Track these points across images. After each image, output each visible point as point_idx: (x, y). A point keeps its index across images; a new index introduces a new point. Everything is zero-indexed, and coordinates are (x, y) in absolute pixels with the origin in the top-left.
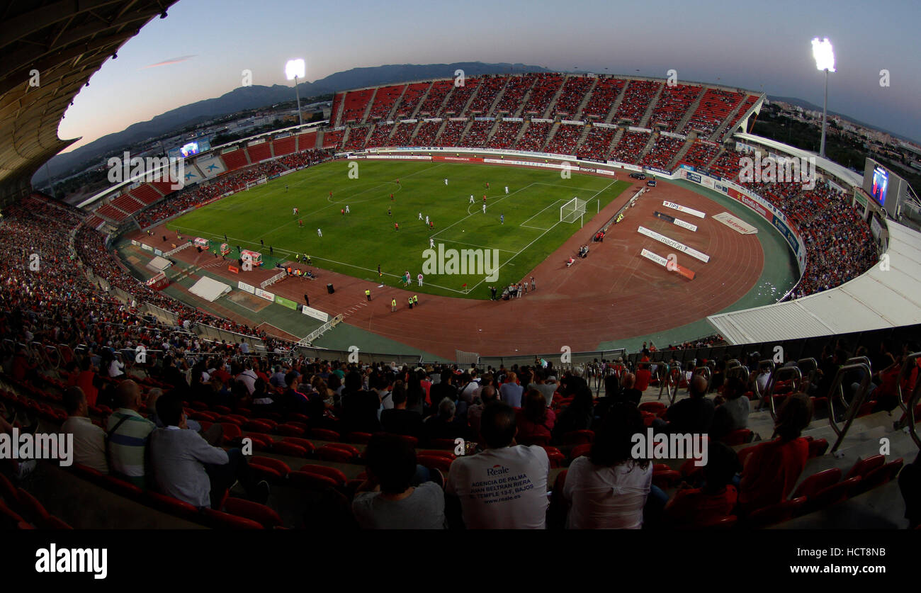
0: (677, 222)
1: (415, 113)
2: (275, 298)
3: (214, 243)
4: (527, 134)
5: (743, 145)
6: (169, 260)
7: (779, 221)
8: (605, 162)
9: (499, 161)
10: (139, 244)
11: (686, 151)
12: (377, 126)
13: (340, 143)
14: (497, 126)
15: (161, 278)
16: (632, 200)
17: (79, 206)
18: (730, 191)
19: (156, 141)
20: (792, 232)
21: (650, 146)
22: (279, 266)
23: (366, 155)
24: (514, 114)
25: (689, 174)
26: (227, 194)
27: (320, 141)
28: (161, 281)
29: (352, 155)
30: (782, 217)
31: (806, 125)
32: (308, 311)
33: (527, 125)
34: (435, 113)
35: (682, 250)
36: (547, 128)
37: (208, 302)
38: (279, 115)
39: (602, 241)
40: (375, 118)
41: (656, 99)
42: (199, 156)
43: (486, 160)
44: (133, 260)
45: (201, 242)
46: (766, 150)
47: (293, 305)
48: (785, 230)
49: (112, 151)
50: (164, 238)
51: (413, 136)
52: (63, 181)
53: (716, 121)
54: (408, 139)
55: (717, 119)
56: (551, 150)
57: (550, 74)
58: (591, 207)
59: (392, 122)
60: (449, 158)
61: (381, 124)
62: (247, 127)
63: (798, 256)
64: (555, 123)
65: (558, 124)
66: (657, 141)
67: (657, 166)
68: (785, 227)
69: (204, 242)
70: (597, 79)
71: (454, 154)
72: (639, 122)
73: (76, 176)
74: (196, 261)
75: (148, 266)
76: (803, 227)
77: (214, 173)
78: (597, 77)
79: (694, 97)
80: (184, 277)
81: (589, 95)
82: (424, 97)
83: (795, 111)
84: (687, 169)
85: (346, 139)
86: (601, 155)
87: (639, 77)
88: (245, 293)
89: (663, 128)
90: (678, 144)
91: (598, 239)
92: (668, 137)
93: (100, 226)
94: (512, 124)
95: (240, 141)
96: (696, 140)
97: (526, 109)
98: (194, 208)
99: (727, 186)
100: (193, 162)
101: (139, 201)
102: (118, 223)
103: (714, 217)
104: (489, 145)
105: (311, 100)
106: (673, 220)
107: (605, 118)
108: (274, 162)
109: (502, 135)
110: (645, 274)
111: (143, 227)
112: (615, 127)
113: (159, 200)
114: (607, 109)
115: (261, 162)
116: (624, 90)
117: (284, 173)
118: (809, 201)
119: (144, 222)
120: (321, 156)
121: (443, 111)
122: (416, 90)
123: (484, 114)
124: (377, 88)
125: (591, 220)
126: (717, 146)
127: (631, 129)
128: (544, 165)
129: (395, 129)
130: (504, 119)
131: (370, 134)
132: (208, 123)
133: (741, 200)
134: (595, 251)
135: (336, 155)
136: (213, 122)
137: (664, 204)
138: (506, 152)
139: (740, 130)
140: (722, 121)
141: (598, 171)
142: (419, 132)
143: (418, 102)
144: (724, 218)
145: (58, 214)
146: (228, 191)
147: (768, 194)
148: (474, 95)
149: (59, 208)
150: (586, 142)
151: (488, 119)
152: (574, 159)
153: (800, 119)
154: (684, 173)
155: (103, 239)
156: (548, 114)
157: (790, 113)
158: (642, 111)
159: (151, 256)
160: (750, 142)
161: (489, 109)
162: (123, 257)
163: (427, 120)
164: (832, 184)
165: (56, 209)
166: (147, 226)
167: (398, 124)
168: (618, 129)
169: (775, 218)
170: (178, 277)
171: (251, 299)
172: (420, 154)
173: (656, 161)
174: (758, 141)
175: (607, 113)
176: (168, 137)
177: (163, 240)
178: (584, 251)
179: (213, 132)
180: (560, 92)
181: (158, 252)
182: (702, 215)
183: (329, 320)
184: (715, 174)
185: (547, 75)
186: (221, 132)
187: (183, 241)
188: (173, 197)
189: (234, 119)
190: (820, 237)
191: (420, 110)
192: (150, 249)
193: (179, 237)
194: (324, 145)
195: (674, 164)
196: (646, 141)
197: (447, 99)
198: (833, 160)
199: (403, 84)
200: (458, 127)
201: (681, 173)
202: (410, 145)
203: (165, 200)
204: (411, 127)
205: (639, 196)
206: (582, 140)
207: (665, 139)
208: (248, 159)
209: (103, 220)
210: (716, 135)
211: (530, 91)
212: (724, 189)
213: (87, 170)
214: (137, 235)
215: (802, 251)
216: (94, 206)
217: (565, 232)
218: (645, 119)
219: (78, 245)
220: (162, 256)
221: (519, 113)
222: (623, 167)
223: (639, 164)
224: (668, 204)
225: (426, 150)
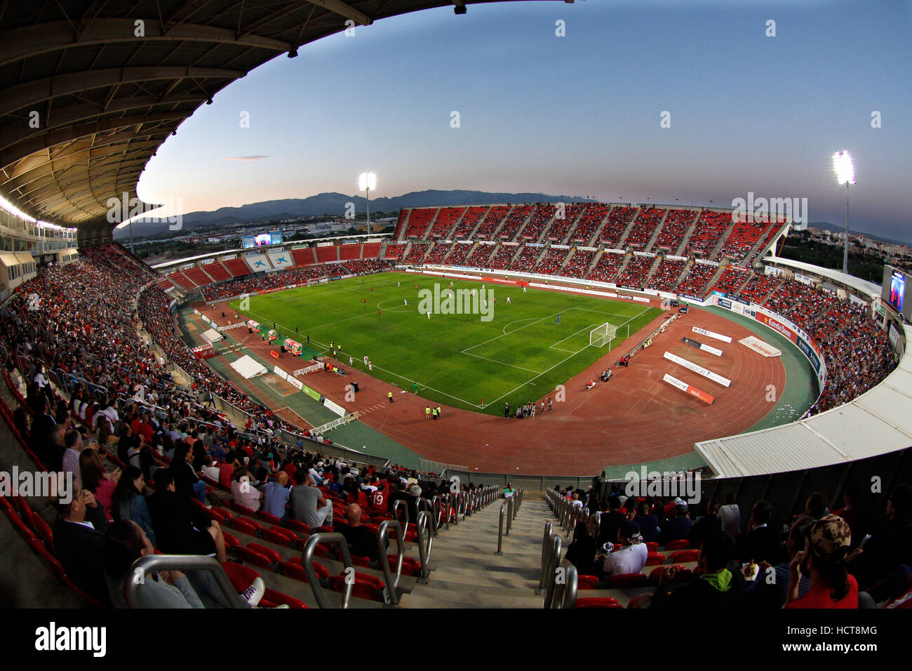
0: (704, 347)
1: (471, 236)
2: (303, 387)
3: (265, 328)
4: (572, 261)
5: (771, 268)
6: (222, 334)
7: (803, 342)
8: (643, 290)
9: (543, 286)
10: (200, 314)
11: (719, 277)
12: (436, 244)
13: (401, 255)
14: (545, 252)
15: (208, 348)
16: (662, 326)
17: (153, 267)
18: (758, 315)
19: (241, 227)
20: (815, 352)
21: (685, 273)
22: (315, 358)
23: (424, 269)
24: (561, 241)
25: (720, 300)
26: (290, 287)
27: (383, 252)
28: (208, 350)
29: (410, 268)
30: (806, 337)
31: (833, 247)
32: (329, 404)
33: (572, 252)
34: (490, 236)
35: (705, 375)
36: (591, 256)
37: (244, 378)
38: (355, 224)
39: (626, 366)
40: (435, 236)
41: (693, 228)
42: (271, 247)
43: (531, 284)
44: (191, 327)
45: (253, 324)
46: (793, 272)
47: (317, 397)
48: (808, 350)
49: (201, 228)
50: (223, 314)
51: (468, 257)
52: (151, 242)
53: (747, 246)
54: (463, 259)
55: (748, 244)
56: (593, 277)
57: (598, 204)
58: (621, 333)
59: (450, 242)
60: (498, 280)
61: (440, 242)
62: (323, 230)
63: (819, 375)
64: (598, 251)
65: (602, 252)
66: (692, 268)
67: (691, 293)
68: (809, 348)
69: (256, 324)
70: (640, 209)
71: (502, 277)
72: (676, 250)
73: (164, 241)
74: (244, 339)
75: (202, 335)
76: (825, 345)
77: (282, 266)
78: (639, 207)
79: (728, 224)
80: (229, 352)
81: (632, 224)
82: (482, 221)
83: (824, 235)
84: (719, 295)
85: (406, 253)
86: (639, 283)
87: (678, 206)
88: (279, 377)
89: (697, 256)
90: (711, 271)
91: (623, 363)
92: (703, 265)
93: (169, 290)
94: (559, 251)
95: (311, 241)
96: (728, 266)
97: (574, 237)
98: (258, 293)
99: (755, 311)
100: (265, 252)
101: (209, 276)
102: (186, 291)
103: (741, 341)
104: (536, 270)
105: (385, 215)
106: (700, 345)
107: (645, 247)
108: (338, 265)
109: (549, 261)
110: (664, 399)
111: (208, 300)
112: (654, 255)
113: (228, 280)
114: (648, 238)
115: (327, 263)
116: (664, 219)
117: (346, 276)
118: (831, 318)
119: (210, 296)
120: (383, 265)
121: (496, 236)
122: (475, 213)
123: (535, 240)
124: (439, 208)
125: (620, 345)
126: (748, 271)
127: (669, 257)
128: (584, 291)
129: (452, 248)
130: (552, 246)
131: (429, 251)
132: (291, 220)
133: (768, 324)
134: (619, 376)
135: (396, 266)
136: (295, 220)
137: (693, 330)
138: (552, 278)
139: (770, 254)
140: (752, 246)
141: (635, 298)
142: (474, 253)
143: (475, 225)
144: (750, 342)
145: (131, 268)
146: (291, 284)
147: (794, 315)
148: (527, 221)
149: (135, 263)
150: (626, 270)
151: (537, 245)
152: (613, 286)
153: (828, 242)
154: (716, 300)
155: (169, 302)
156: (593, 242)
157: (819, 238)
158: (680, 240)
159: (208, 327)
160: (779, 265)
161: (539, 236)
162: (182, 323)
163: (482, 243)
164: (853, 299)
165: (131, 263)
166: (211, 300)
167: (455, 244)
168: (656, 258)
169: (799, 338)
170: (224, 351)
171: (282, 384)
172: (471, 274)
173: (690, 288)
174: (785, 263)
175: (647, 242)
176: (253, 226)
177: (221, 315)
178: (606, 375)
179: (292, 230)
180: (605, 221)
181: (214, 325)
182: (728, 340)
183: (345, 415)
184: (745, 298)
185: (594, 204)
186: (301, 230)
187: (239, 320)
188: (240, 280)
189: (315, 221)
190: (841, 354)
191: (477, 232)
192: (208, 321)
193: (236, 316)
194: (387, 255)
195: (707, 291)
196: (682, 269)
197: (502, 224)
198: (855, 275)
199: (464, 206)
200: (510, 251)
201: (713, 299)
202: (465, 264)
203: (234, 280)
204: (467, 248)
205: (670, 323)
206: (622, 268)
207: (699, 266)
208: (316, 259)
209: (173, 285)
210: (747, 260)
211: (578, 220)
212: (753, 314)
213: (174, 239)
214: (201, 306)
215: (823, 370)
216: (167, 270)
217: (593, 355)
218: (682, 248)
219: (143, 299)
220: (216, 330)
221: (566, 241)
222: (659, 294)
223: (674, 292)
224: (697, 330)
225: (479, 271)
